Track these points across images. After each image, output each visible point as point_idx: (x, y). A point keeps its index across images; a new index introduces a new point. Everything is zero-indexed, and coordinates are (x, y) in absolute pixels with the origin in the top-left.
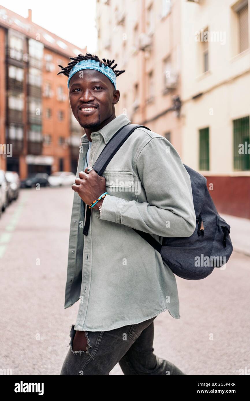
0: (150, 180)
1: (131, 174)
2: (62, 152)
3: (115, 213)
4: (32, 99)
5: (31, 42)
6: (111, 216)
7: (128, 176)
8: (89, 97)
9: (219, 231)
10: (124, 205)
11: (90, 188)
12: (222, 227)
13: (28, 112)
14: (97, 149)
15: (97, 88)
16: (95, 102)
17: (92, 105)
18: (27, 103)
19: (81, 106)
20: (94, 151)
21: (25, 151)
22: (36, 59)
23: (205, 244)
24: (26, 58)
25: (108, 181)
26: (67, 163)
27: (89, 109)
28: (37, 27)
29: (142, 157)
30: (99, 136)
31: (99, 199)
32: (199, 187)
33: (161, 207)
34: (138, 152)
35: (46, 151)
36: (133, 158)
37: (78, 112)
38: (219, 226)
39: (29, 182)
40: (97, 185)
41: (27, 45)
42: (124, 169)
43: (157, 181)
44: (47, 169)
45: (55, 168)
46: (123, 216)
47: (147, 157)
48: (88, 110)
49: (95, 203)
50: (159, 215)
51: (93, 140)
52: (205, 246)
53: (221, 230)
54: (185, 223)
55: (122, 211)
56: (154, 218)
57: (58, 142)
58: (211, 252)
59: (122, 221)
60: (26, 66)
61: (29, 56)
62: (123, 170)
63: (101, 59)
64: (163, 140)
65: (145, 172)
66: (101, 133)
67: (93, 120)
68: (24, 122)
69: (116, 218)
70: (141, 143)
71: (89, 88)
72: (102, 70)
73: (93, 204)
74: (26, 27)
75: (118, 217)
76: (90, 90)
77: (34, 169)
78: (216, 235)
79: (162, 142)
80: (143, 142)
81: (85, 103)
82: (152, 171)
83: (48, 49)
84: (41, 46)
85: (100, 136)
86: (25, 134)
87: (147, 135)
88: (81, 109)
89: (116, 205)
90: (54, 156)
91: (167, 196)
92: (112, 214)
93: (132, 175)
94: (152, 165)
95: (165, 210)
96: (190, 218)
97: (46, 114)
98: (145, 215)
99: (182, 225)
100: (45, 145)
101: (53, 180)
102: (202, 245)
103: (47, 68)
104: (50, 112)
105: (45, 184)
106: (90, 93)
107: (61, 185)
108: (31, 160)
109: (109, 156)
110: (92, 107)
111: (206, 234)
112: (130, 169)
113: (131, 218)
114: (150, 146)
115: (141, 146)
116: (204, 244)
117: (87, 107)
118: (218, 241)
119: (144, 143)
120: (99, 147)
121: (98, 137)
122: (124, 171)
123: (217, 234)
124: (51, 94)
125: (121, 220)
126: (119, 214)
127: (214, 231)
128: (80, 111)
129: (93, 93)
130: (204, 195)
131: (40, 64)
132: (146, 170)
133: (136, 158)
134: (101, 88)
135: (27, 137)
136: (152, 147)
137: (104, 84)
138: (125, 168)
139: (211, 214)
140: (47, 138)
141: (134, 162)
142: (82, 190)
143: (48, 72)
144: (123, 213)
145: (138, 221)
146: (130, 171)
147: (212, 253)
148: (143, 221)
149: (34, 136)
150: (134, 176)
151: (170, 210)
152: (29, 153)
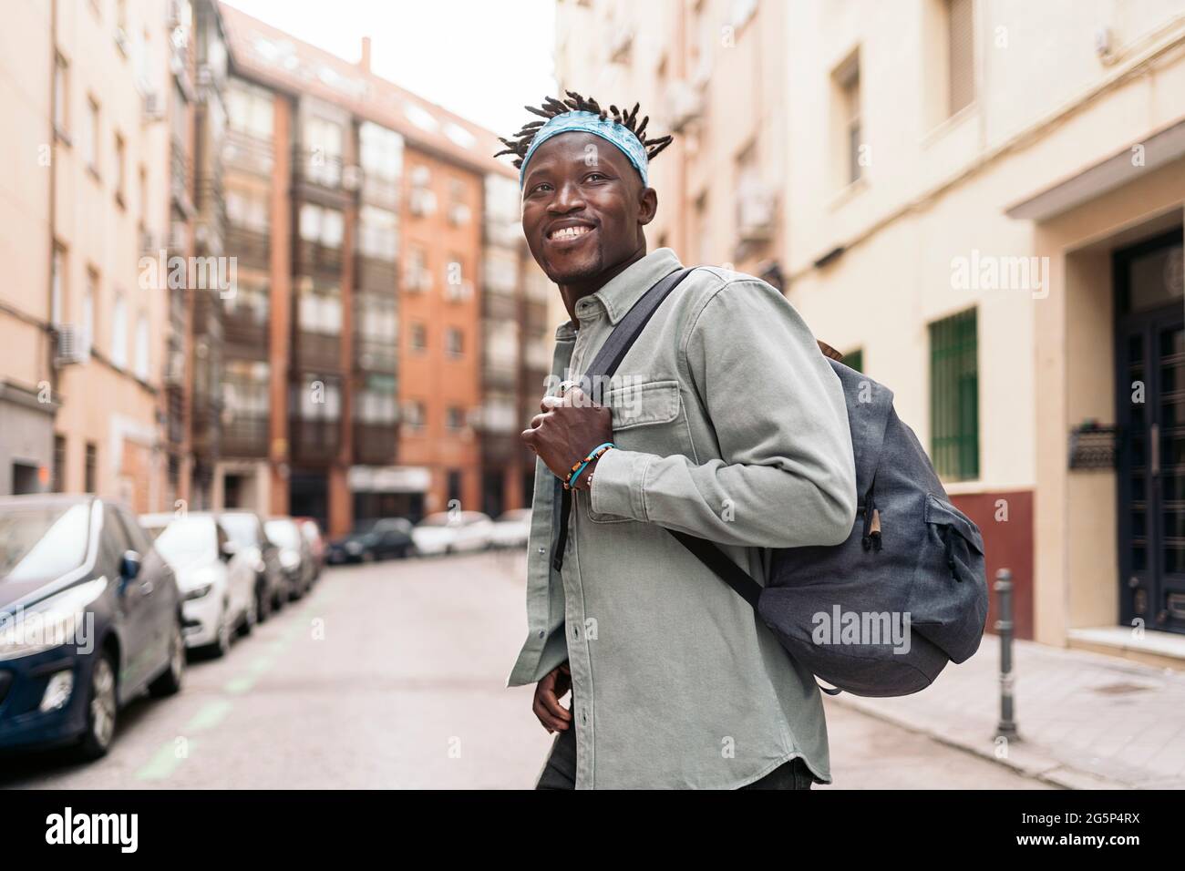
0: (724, 394)
1: (673, 387)
2: (455, 450)
3: (627, 487)
4: (369, 299)
5: (369, 132)
6: (618, 497)
7: (667, 393)
8: (570, 199)
9: (931, 538)
10: (653, 466)
11: (565, 429)
12: (940, 526)
13: (354, 339)
14: (590, 339)
15: (593, 176)
16: (589, 212)
17: (581, 220)
18: (353, 313)
19: (551, 224)
20: (583, 347)
21: (346, 454)
22: (381, 181)
23: (885, 575)
24: (351, 179)
25: (617, 417)
26: (471, 483)
27: (570, 230)
28: (386, 87)
29: (700, 336)
30: (596, 306)
31: (589, 458)
32: (868, 415)
33: (753, 461)
34: (690, 324)
35: (407, 451)
36: (679, 342)
37: (544, 243)
38: (929, 525)
39: (354, 546)
40: (583, 421)
41: (356, 141)
42: (656, 374)
43: (741, 392)
44: (413, 507)
45: (433, 501)
46: (650, 494)
47: (712, 334)
48: (566, 235)
49: (580, 471)
50: (748, 482)
51: (582, 319)
52: (882, 581)
53: (937, 535)
54: (819, 494)
55: (647, 481)
56: (732, 489)
57: (445, 421)
58: (907, 601)
59: (651, 510)
60: (350, 202)
61: (362, 174)
62: (654, 377)
63: (604, 106)
64: (760, 286)
65: (710, 374)
66: (603, 300)
67: (585, 261)
68: (345, 365)
69: (633, 503)
70: (696, 299)
71: (572, 179)
72: (608, 132)
73: (573, 473)
74: (353, 89)
75: (636, 500)
76: (574, 183)
77: (370, 506)
78: (922, 552)
79: (757, 292)
80: (701, 297)
81: (560, 217)
82: (728, 367)
83: (417, 150)
84: (395, 142)
85: (600, 307)
86: (344, 403)
87: (714, 279)
88: (549, 235)
89: (632, 466)
90: (430, 465)
91: (769, 428)
92: (621, 490)
93: (676, 387)
94: (727, 352)
95: (765, 468)
96: (831, 481)
97: (409, 344)
98: (709, 485)
99: (811, 502)
100: (407, 432)
101: (426, 538)
102: (875, 579)
103: (414, 206)
104: (422, 336)
105: (401, 550)
106: (573, 191)
107: (450, 551)
108: (362, 479)
109: (621, 347)
110: (579, 225)
111: (888, 544)
112: (670, 373)
113: (671, 497)
114: (721, 302)
115: (697, 307)
116: (882, 576)
117: (565, 228)
118: (927, 567)
119: (704, 298)
120: (597, 337)
121: (593, 311)
122: (656, 381)
123: (925, 547)
124: (427, 282)
125: (647, 507)
126: (638, 489)
127: (915, 539)
128: (548, 241)
129: (580, 190)
130: (882, 438)
131: (391, 196)
132: (714, 368)
133: (686, 340)
134: (603, 176)
135: (351, 414)
136: (724, 306)
137: (610, 167)
138: (657, 371)
139: (905, 489)
140: (412, 414)
141: (681, 352)
142: (544, 436)
143: (417, 216)
144: (650, 484)
145: (691, 502)
146: (670, 377)
147: (910, 603)
148: (702, 500)
149: (374, 409)
150: (681, 391)
151: (775, 466)
152: (359, 460)
